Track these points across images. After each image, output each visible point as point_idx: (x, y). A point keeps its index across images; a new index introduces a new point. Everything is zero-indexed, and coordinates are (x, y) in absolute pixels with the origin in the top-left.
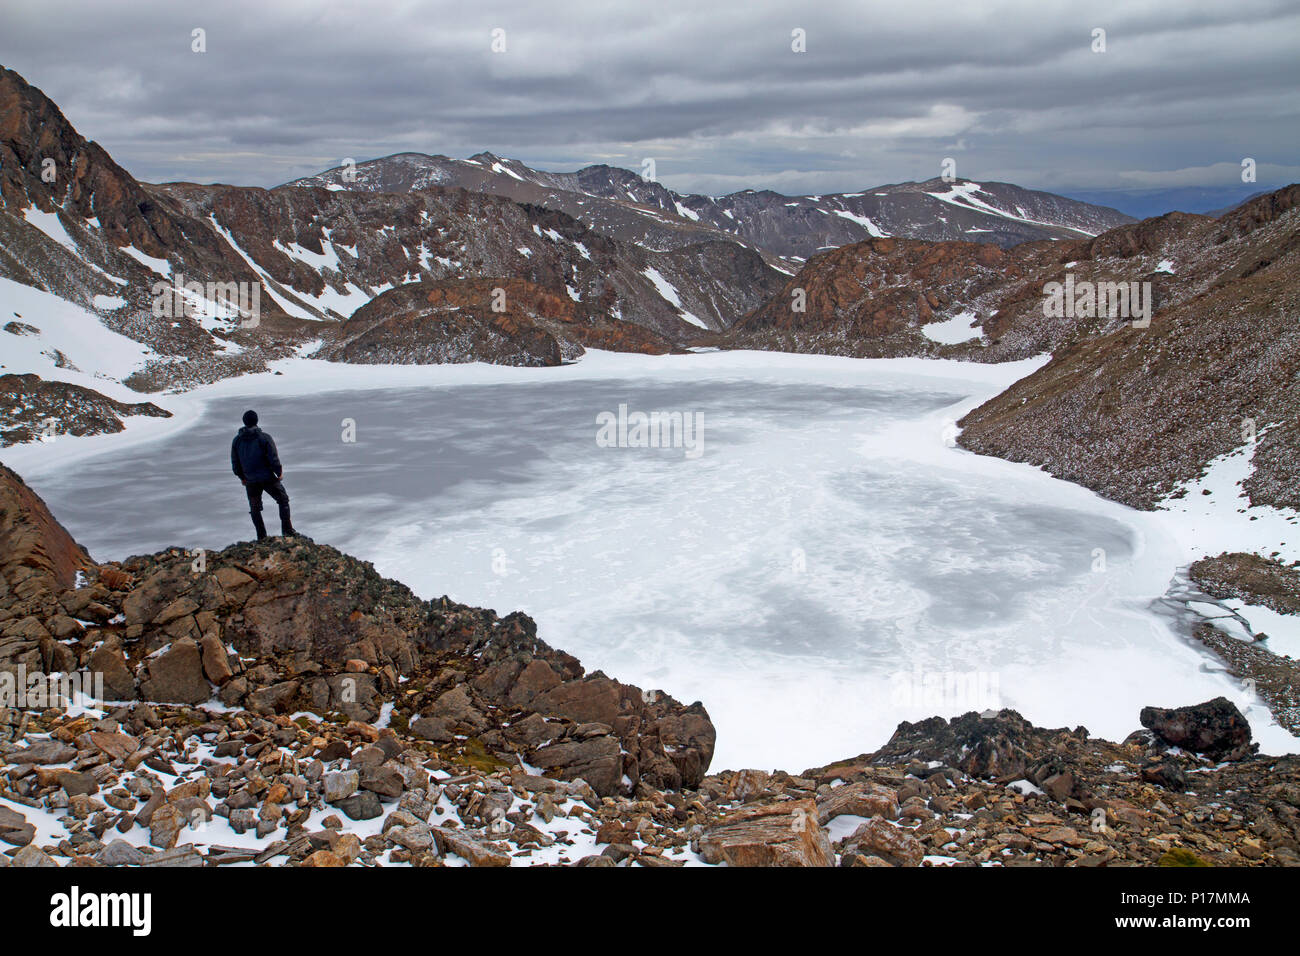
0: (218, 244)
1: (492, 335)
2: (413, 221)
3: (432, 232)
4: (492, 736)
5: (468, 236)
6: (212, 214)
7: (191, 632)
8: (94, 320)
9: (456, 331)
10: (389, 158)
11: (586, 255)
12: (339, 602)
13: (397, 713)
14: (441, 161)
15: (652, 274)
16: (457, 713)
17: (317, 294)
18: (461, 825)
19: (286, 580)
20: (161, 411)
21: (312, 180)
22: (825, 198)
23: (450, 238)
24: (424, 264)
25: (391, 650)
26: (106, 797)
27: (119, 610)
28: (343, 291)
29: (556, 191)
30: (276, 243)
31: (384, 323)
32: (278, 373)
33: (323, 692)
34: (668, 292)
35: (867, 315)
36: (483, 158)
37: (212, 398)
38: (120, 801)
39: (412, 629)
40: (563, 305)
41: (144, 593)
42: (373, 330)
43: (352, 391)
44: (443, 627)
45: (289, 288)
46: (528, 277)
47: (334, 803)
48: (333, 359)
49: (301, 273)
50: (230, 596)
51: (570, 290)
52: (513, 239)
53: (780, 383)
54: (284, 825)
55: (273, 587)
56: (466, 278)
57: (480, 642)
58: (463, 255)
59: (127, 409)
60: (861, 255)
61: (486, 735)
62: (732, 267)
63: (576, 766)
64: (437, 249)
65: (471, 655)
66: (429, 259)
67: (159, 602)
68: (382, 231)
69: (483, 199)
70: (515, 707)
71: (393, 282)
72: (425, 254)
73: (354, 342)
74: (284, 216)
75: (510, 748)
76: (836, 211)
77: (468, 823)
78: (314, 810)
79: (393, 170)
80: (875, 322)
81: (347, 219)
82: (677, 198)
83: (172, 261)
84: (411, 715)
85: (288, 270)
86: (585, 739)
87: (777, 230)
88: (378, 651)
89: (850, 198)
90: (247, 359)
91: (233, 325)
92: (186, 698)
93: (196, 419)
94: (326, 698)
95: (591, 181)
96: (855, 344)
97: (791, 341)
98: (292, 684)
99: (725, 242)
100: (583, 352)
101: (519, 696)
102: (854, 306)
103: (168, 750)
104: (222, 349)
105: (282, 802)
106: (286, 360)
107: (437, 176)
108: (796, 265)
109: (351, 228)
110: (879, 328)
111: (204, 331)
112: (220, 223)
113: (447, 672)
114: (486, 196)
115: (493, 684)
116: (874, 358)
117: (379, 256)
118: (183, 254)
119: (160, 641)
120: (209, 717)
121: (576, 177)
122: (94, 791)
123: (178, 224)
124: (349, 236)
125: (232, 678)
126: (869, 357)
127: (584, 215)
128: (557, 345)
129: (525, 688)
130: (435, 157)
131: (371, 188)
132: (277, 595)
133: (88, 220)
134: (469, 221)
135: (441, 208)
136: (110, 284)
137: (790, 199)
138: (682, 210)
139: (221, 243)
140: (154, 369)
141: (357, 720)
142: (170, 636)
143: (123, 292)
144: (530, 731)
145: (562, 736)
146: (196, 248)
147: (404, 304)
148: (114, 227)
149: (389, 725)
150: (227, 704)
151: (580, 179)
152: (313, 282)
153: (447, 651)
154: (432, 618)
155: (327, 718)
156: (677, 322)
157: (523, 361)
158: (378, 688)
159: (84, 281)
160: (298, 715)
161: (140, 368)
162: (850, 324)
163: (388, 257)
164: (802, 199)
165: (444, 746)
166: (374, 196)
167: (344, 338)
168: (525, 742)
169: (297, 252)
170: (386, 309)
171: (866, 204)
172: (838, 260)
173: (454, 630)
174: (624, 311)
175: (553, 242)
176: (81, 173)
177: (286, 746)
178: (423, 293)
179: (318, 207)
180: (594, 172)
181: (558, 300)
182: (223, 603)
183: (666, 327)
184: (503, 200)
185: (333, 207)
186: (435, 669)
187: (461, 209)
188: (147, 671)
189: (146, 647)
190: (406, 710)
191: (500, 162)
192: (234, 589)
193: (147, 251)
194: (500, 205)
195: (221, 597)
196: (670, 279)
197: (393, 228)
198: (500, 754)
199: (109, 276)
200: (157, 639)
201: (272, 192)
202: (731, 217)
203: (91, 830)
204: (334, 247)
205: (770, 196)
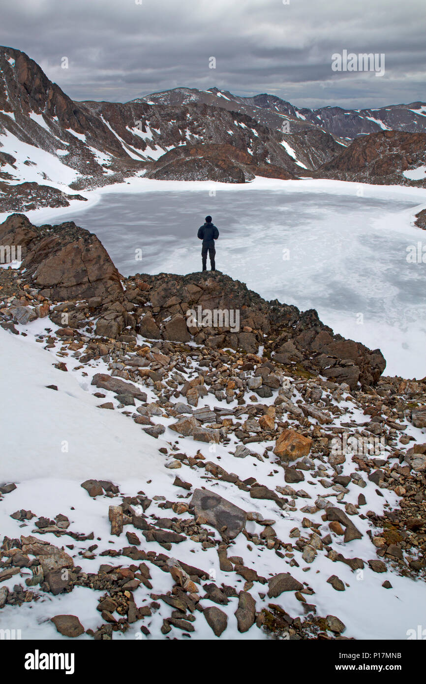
0: (104, 128)
1: (216, 169)
2: (183, 118)
3: (192, 123)
4: (306, 363)
5: (207, 126)
6: (101, 115)
7: (179, 312)
8: (57, 159)
9: (201, 167)
10: (173, 90)
11: (256, 135)
12: (236, 301)
13: (266, 350)
14: (195, 91)
15: (284, 144)
16: (291, 352)
17: (144, 150)
18: (304, 402)
19: (215, 291)
20: (83, 198)
21: (141, 100)
22: (363, 111)
23: (199, 126)
24: (188, 137)
25: (260, 323)
26: (167, 382)
27: (148, 300)
28: (154, 149)
29: (244, 105)
30: (127, 128)
31: (172, 163)
32: (129, 183)
33: (235, 340)
34: (291, 152)
35: (379, 165)
36: (213, 90)
37: (102, 193)
38: (172, 385)
39: (266, 314)
40: (247, 157)
41: (158, 293)
42: (167, 166)
43: (158, 191)
44: (279, 313)
45: (132, 147)
46: (231, 144)
47: (253, 390)
48: (150, 178)
49: (137, 140)
50: (193, 297)
51: (249, 150)
52: (226, 127)
53: (339, 194)
54: (236, 398)
55: (209, 293)
56: (205, 144)
57: (295, 321)
58: (204, 134)
59: (70, 197)
60: (379, 138)
61: (304, 362)
62: (320, 142)
63: (341, 377)
64: (193, 131)
65: (291, 326)
66: (189, 135)
67: (165, 297)
68: (171, 123)
69: (213, 109)
70: (314, 350)
71: (175, 146)
72: (188, 133)
73: (159, 171)
74: (131, 115)
75: (314, 369)
76: (367, 117)
77: (307, 401)
78: (245, 393)
79: (175, 95)
80: (382, 169)
81: (156, 117)
82: (297, 110)
83: (86, 135)
84: (271, 352)
85: (132, 139)
86: (345, 366)
87: (340, 125)
88: (254, 323)
89: (374, 111)
90: (116, 177)
91: (110, 163)
92: (181, 340)
93: (97, 202)
94: (237, 343)
95: (260, 101)
96: (373, 178)
97: (344, 175)
98: (223, 336)
99: (317, 130)
100: (254, 178)
101: (315, 346)
102: (374, 162)
103: (181, 363)
104: (106, 172)
105: (234, 389)
106: (132, 178)
107: (193, 98)
108: (348, 141)
109: (158, 121)
110: (384, 172)
111: (99, 165)
112: (104, 118)
113: (284, 334)
114: (215, 107)
115: (304, 340)
116: (381, 185)
117: (169, 134)
118: (91, 132)
119: (167, 315)
120: (192, 349)
121: (253, 99)
122: (161, 380)
123: (88, 119)
124: (157, 124)
125: (199, 333)
126: (378, 184)
127: (256, 116)
128: (244, 174)
129: (318, 342)
130: (193, 90)
131: (166, 103)
132: (211, 297)
133: (54, 117)
134: (207, 119)
135: (196, 113)
136: (62, 145)
137: (347, 111)
138: (298, 115)
139: (105, 127)
140: (80, 180)
141: (250, 353)
142: (171, 313)
143: (68, 148)
144: (322, 361)
145: (335, 364)
146: (95, 129)
147: (180, 155)
148: (63, 120)
149: (263, 356)
150: (198, 343)
151: (255, 100)
152: (141, 144)
153: (281, 324)
154: (274, 309)
155: (238, 351)
156: (294, 166)
157: (229, 181)
158: (257, 339)
159: (53, 144)
160: (225, 349)
161: (75, 180)
162: (371, 169)
163: (173, 134)
164: (352, 111)
165: (288, 366)
166: (167, 107)
167: (156, 169)
168: (319, 366)
169: (136, 131)
170: (172, 156)
171: (381, 114)
172: (369, 140)
173: (284, 315)
174: (272, 160)
175: (243, 129)
176: (51, 97)
177: (226, 363)
178: (188, 150)
179: (144, 112)
180: (261, 97)
181: (245, 155)
182: (190, 299)
183: (289, 167)
184: (222, 109)
185: (151, 112)
186: (278, 332)
187: (204, 113)
188: (165, 327)
189: (161, 317)
190: (269, 349)
191: (220, 92)
192: (194, 293)
193: (77, 131)
194: (221, 111)
195: (190, 297)
196: (292, 147)
197: (175, 121)
198: (311, 371)
199: (62, 141)
200: (165, 313)
201: (125, 105)
202: (320, 119)
203: (165, 396)
204: (151, 129)
205: (338, 110)
